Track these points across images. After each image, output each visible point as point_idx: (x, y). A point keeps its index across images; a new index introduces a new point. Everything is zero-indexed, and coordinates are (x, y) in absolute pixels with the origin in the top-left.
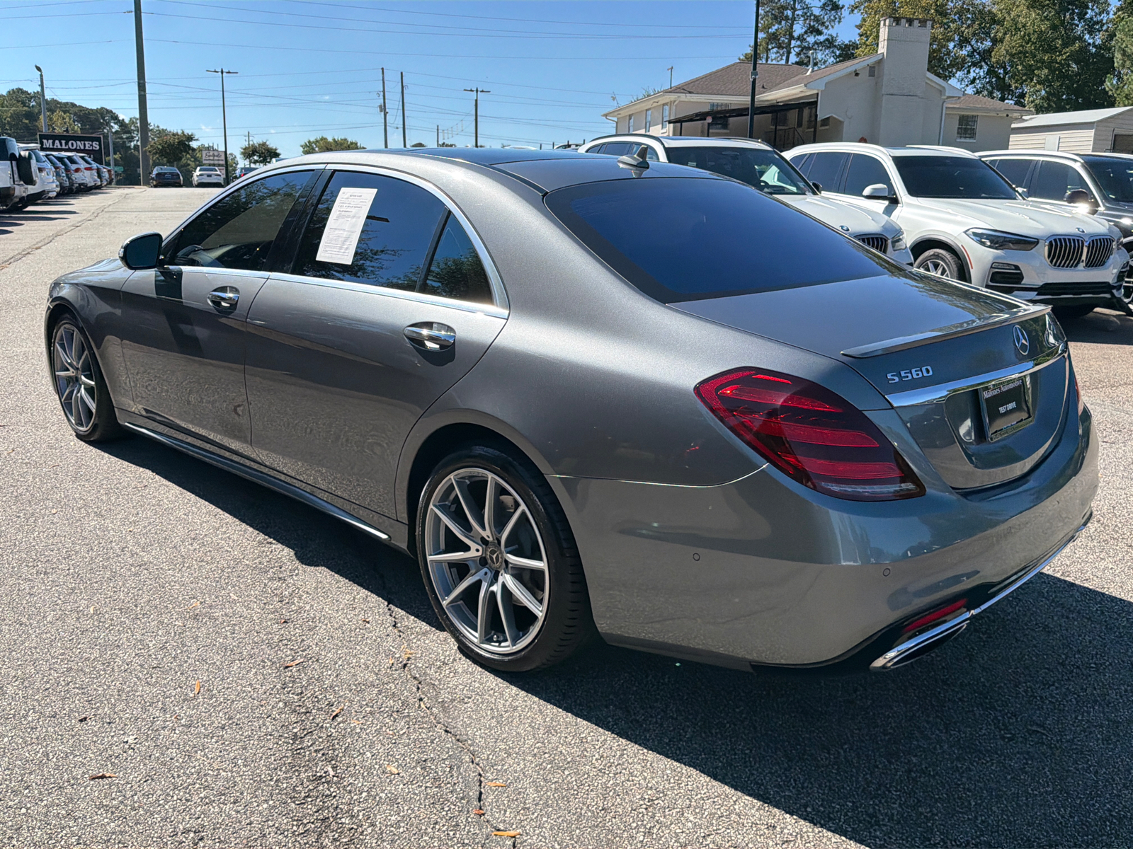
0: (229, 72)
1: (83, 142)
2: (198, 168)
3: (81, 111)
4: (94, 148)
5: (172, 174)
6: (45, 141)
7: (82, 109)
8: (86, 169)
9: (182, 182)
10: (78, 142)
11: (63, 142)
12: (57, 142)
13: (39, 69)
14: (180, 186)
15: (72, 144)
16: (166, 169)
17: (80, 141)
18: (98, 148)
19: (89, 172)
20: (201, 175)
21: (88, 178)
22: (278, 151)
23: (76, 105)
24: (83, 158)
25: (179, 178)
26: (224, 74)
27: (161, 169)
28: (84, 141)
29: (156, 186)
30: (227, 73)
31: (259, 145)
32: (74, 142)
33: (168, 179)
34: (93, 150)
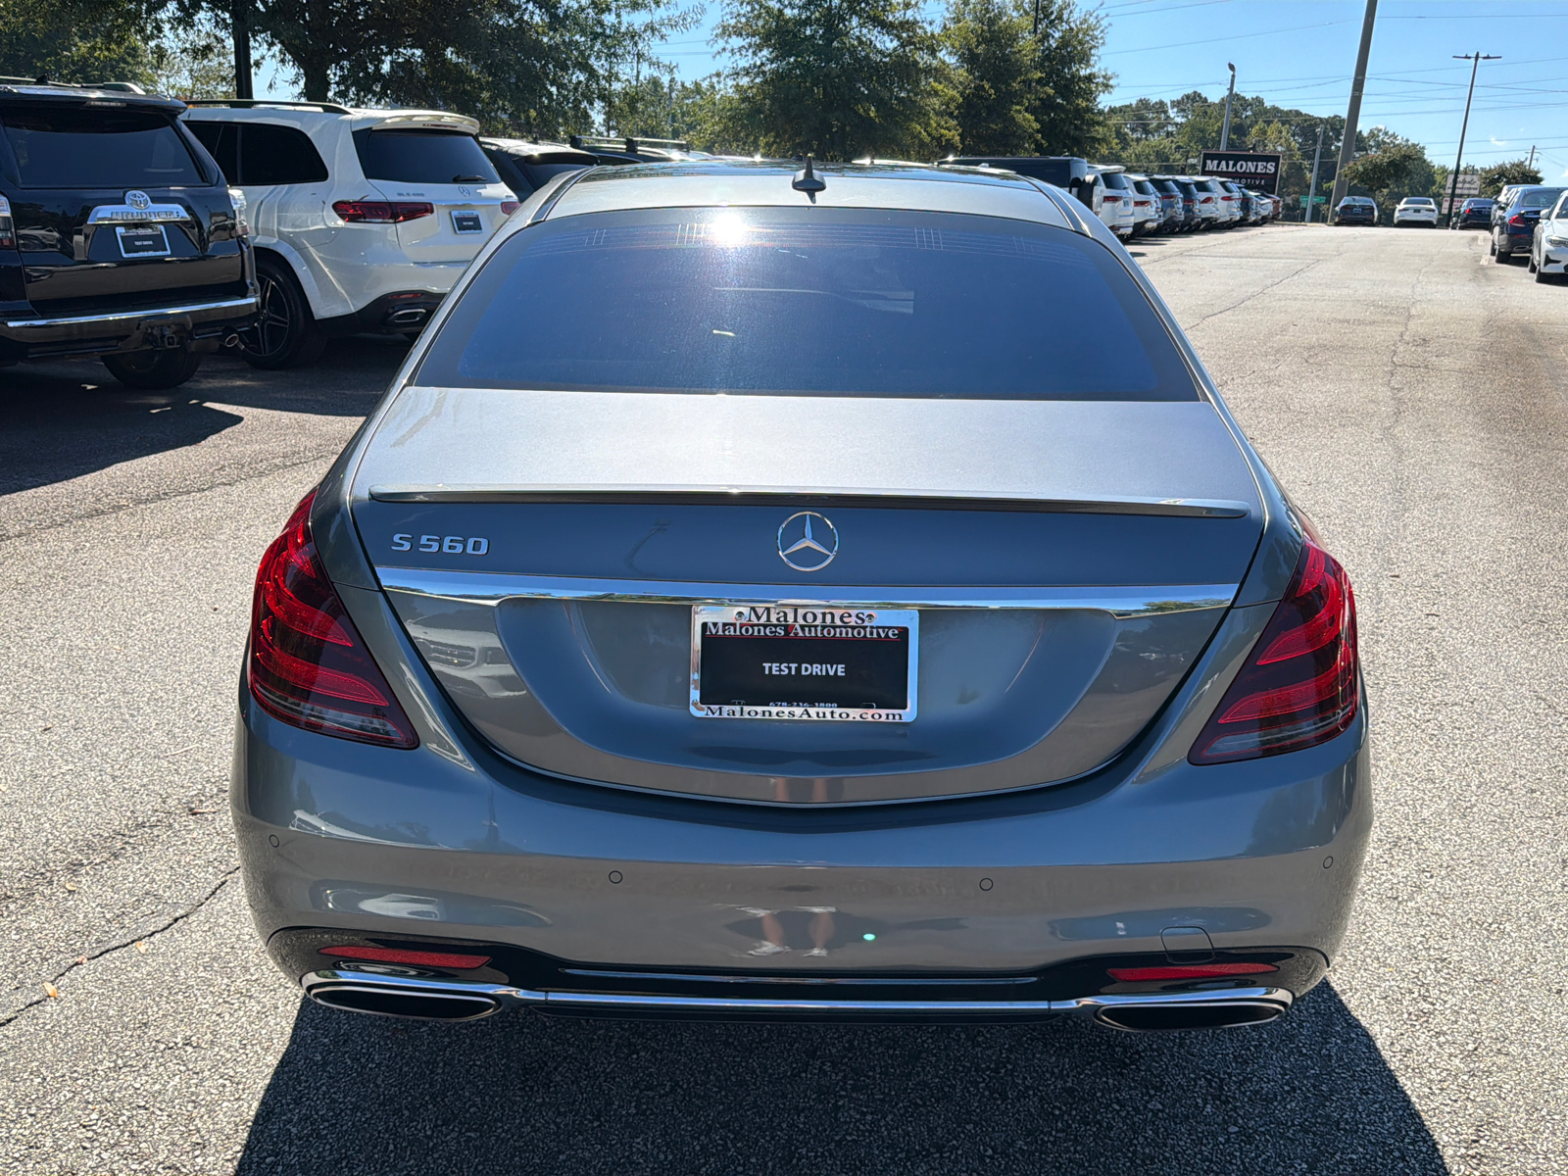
0: (1488, 57)
1: (1255, 163)
2: (1405, 200)
3: (1306, 121)
4: (1268, 171)
5: (1363, 208)
6: (1209, 162)
7: (1308, 118)
8: (1224, 199)
9: (1375, 219)
10: (1250, 163)
11: (1231, 163)
12: (1223, 163)
13: (1232, 67)
14: (1372, 225)
15: (1242, 166)
16: (1360, 201)
17: (1252, 161)
18: (1273, 170)
19: (1226, 203)
20: (1405, 210)
21: (1222, 209)
22: (1539, 175)
23: (1301, 113)
24: (1223, 184)
25: (1373, 213)
26: (1480, 60)
27: (1354, 200)
28: (1257, 161)
29: (1337, 224)
30: (1484, 58)
31: (1513, 165)
32: (1244, 163)
33: (1358, 214)
34: (1266, 174)
